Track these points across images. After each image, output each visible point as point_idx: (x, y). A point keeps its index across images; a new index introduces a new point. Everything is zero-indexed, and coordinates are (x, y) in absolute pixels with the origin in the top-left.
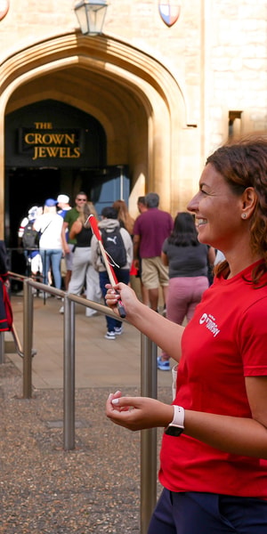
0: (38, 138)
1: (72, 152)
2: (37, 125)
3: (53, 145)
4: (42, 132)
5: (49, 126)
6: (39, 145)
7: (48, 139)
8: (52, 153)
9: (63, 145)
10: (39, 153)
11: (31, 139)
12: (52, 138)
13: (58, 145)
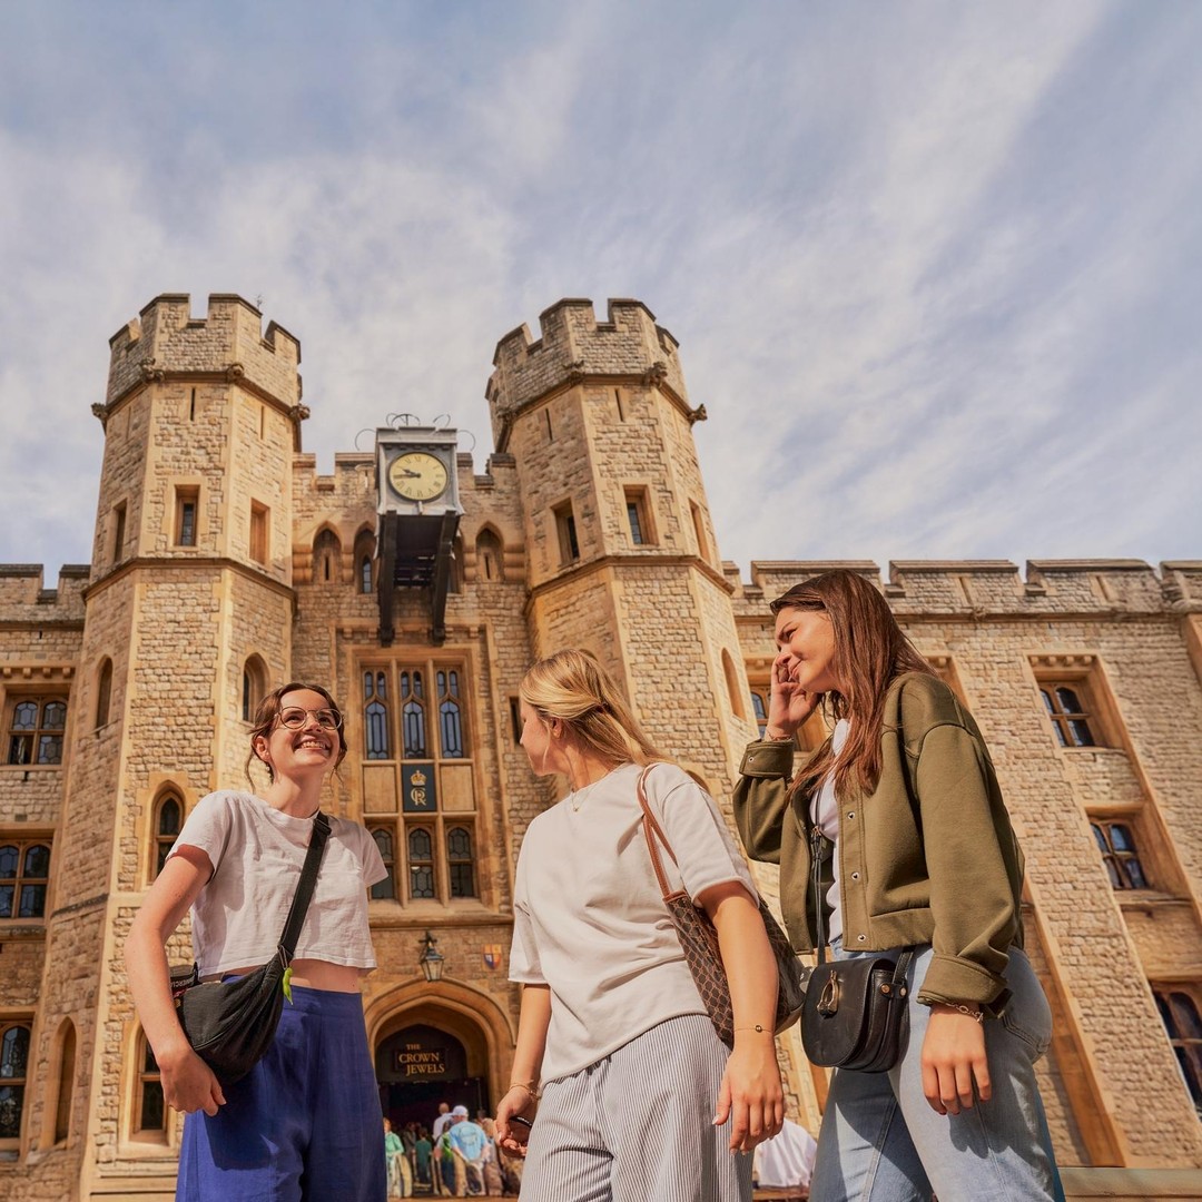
0: (410, 1058)
1: (438, 1068)
2: (408, 1046)
3: (422, 1062)
4: (412, 1052)
5: (418, 1047)
6: (411, 1063)
7: (417, 1058)
8: (422, 1070)
9: (430, 1062)
10: (411, 1070)
11: (404, 1058)
12: (421, 1056)
13: (426, 1063)
